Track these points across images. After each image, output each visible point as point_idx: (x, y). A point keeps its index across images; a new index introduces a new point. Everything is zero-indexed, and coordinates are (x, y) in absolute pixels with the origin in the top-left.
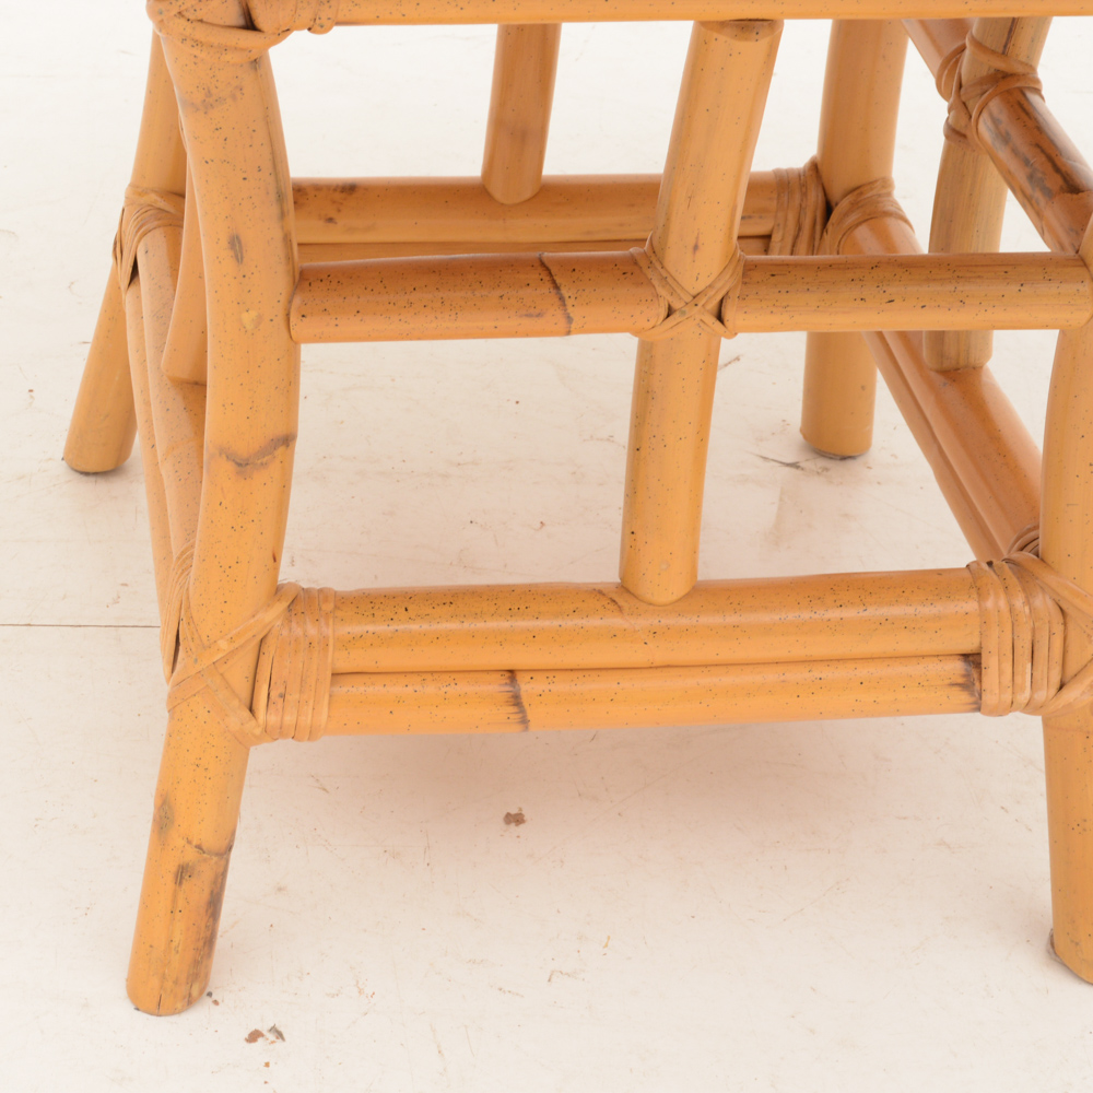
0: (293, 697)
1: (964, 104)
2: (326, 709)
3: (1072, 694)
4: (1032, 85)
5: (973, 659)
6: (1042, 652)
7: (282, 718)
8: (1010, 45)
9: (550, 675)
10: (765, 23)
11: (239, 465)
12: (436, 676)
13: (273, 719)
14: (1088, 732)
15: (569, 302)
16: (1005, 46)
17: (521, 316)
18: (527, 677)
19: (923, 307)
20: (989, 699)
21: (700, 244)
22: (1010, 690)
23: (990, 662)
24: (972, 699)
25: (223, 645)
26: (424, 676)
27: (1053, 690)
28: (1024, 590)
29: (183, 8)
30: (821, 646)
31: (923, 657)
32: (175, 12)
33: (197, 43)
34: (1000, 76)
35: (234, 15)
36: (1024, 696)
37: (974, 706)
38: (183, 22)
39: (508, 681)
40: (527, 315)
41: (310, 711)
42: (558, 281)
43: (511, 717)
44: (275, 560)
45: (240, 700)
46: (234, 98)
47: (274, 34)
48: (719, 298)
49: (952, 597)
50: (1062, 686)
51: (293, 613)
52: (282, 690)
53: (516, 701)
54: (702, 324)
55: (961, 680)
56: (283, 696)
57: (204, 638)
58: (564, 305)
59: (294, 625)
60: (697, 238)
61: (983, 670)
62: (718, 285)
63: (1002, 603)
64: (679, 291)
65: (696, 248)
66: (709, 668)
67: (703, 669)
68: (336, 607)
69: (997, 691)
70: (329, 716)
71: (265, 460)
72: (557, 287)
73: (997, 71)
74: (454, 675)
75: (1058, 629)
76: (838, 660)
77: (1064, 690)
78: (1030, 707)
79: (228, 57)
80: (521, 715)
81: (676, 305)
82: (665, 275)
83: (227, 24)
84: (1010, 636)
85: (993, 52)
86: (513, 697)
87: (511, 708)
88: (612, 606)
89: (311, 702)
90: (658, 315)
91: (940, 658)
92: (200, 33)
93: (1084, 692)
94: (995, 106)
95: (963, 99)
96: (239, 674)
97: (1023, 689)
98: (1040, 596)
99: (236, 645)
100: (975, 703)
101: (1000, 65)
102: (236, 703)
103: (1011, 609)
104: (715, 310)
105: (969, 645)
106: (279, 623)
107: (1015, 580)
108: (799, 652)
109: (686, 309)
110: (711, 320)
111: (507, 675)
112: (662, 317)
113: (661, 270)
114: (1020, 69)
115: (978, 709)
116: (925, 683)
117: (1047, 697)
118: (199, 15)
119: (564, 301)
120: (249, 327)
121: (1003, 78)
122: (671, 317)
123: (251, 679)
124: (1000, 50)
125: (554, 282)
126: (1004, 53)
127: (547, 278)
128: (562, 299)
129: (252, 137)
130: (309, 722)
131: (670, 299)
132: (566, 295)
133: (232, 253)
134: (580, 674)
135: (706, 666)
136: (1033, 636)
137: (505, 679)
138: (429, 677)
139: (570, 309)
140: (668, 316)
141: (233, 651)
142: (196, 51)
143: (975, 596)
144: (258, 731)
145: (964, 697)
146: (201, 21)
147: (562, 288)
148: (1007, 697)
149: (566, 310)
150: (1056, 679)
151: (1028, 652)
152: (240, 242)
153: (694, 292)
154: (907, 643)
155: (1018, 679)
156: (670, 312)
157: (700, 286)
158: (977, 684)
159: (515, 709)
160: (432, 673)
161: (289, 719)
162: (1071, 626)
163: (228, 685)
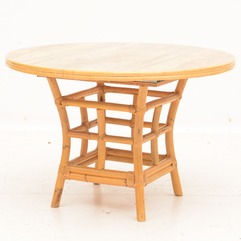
0: (66, 173)
6: (132, 179)
7: (66, 176)
11: (63, 148)
15: (90, 136)
23: (127, 180)
25: (61, 166)
27: (133, 184)
31: (122, 179)
35: (59, 103)
42: (90, 134)
44: (66, 159)
47: (63, 106)
63: (129, 175)
69: (128, 183)
74: (81, 174)
79: (59, 107)
80: (86, 179)
84: (129, 177)
89: (68, 175)
91: (124, 179)
93: (136, 185)
97: (130, 184)
106: (66, 165)
111: (86, 175)
115: (127, 186)
120: (64, 134)
131: (98, 136)
134: (92, 176)
136: (131, 177)
138: (79, 174)
144: (63, 177)
145: (125, 184)
153: (100, 136)
155: (130, 182)
156: (98, 138)
158: (126, 182)
162: (135, 178)
163: (61, 171)
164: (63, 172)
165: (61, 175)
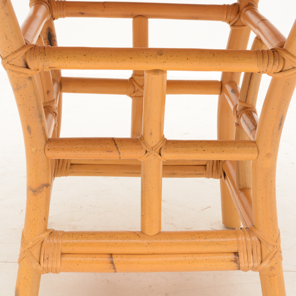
0: (50, 259)
1: (238, 116)
2: (59, 263)
3: (264, 264)
4: (254, 110)
5: (236, 254)
6: (255, 252)
7: (48, 265)
8: (247, 100)
9: (122, 255)
10: (160, 71)
11: (34, 191)
12: (90, 255)
13: (45, 265)
14: (270, 276)
15: (119, 149)
16: (246, 100)
17: (106, 152)
18: (115, 256)
19: (213, 152)
20: (242, 265)
21: (152, 133)
22: (247, 263)
23: (241, 254)
24: (237, 265)
25: (31, 243)
26: (87, 255)
27: (259, 263)
28: (249, 234)
29: (8, 61)
30: (194, 249)
31: (223, 253)
32: (6, 62)
33: (13, 71)
34: (245, 108)
35: (22, 64)
36: (251, 265)
37: (238, 267)
38: (9, 65)
39: (110, 257)
40: (108, 152)
41: (55, 263)
42: (116, 143)
43: (111, 267)
44: (45, 220)
45: (36, 260)
46: (24, 87)
47: (34, 70)
48: (159, 148)
49: (230, 236)
50: (262, 262)
51: (51, 235)
52: (47, 257)
53: (112, 263)
54: (155, 156)
55: (234, 260)
56: (48, 259)
57: (26, 242)
58: (118, 149)
59: (51, 239)
60: (151, 131)
61: (239, 257)
62: (159, 145)
64: (148, 146)
65: (151, 134)
66: (165, 255)
67: (163, 255)
68: (63, 235)
69: (244, 263)
70: (61, 265)
71: (40, 190)
72: (116, 145)
73: (244, 107)
74: (95, 255)
75: (259, 245)
76: (200, 253)
77: (262, 263)
78: (254, 269)
79: (21, 75)
80: (113, 266)
81: (148, 150)
82: (144, 142)
83: (21, 66)
84: (246, 247)
85: (243, 102)
86: (111, 261)
87: (111, 264)
88: (138, 236)
89: (55, 261)
90: (143, 153)
91: (228, 253)
92: (13, 68)
93: (267, 264)
94: (244, 115)
95: (238, 115)
96: (36, 252)
97: (251, 263)
98: (254, 236)
99: (34, 243)
100: (238, 266)
101: (246, 105)
102: (35, 260)
103: (245, 239)
104: (158, 152)
105: (235, 250)
106: (46, 238)
107: (247, 232)
108: (188, 250)
109: (150, 151)
110: (157, 155)
111: (110, 255)
112: (144, 154)
113: (144, 141)
114: (250, 106)
115: (239, 269)
116: (224, 260)
117: (258, 265)
118: (13, 63)
119: (118, 148)
120: (34, 152)
121: (246, 108)
122: (147, 153)
123: (39, 254)
124: (245, 101)
125: (115, 143)
126: (246, 102)
127: (113, 142)
128: (117, 148)
129: (30, 98)
130: (55, 267)
131: (146, 148)
132: (118, 147)
133: (28, 131)
134: (130, 256)
135: (164, 254)
136: (252, 247)
137: (109, 256)
138: (88, 255)
139: (119, 150)
140: (146, 153)
141: (33, 245)
142: (13, 73)
143: (236, 236)
144: (41, 269)
145: (235, 265)
146: (13, 65)
147: (117, 145)
148: (247, 265)
149: (118, 150)
150: (260, 260)
151: (251, 252)
152: (30, 128)
153: (152, 147)
154: (218, 249)
155: (249, 260)
156: (146, 152)
157: (153, 145)
158: (238, 261)
159: (112, 265)
160: (89, 254)
161: (50, 266)
162: (262, 245)
163: (32, 255)
164: (38, 258)
165: (35, 265)
